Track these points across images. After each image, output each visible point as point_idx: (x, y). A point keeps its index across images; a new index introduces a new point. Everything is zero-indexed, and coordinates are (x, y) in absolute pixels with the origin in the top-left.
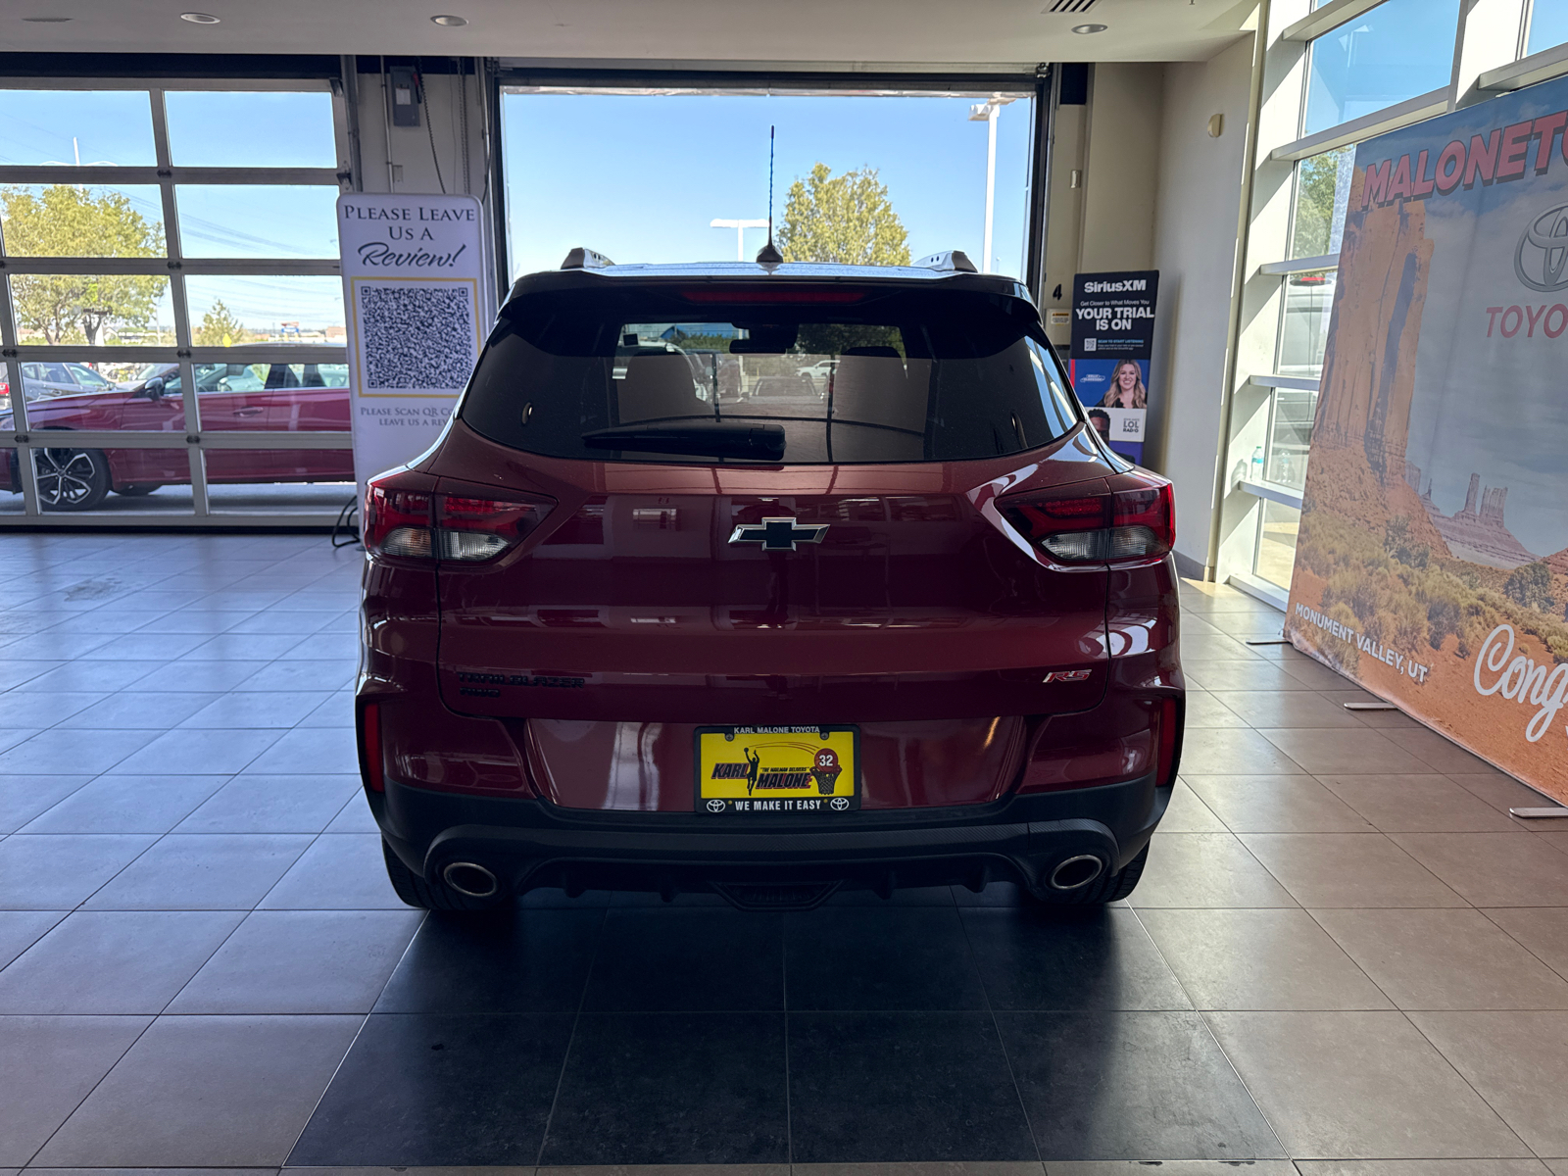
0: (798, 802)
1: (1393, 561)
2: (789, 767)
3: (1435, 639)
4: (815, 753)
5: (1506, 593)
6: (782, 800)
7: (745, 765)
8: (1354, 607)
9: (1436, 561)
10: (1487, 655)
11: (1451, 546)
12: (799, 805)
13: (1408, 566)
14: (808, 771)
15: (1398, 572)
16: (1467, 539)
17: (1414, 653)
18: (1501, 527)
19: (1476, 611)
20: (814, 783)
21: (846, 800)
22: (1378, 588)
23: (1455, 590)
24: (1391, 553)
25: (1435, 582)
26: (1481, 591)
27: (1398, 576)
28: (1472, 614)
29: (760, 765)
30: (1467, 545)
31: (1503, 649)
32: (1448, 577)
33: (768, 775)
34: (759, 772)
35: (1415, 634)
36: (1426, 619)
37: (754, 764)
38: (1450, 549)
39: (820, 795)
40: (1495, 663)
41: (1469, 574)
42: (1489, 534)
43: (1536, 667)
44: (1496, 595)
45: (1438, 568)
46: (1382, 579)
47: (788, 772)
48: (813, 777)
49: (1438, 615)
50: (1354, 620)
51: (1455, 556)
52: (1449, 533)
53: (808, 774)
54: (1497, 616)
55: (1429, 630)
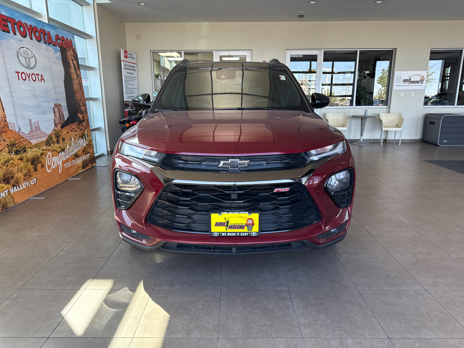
1: (14, 156)
3: (35, 168)
5: (47, 145)
8: (4, 182)
9: (28, 148)
10: (48, 163)
11: (31, 141)
13: (21, 155)
15: (18, 158)
16: (34, 137)
17: (31, 177)
18: (40, 131)
19: (42, 154)
22: (12, 168)
23: (36, 152)
24: (13, 154)
25: (30, 154)
26: (42, 148)
27: (18, 160)
28: (42, 155)
30: (35, 139)
31: (50, 158)
32: (33, 150)
35: (29, 172)
36: (31, 166)
38: (31, 142)
40: (49, 163)
41: (38, 146)
42: (38, 133)
43: (56, 157)
44: (45, 147)
45: (30, 149)
46: (12, 164)
49: (34, 162)
50: (6, 186)
51: (33, 143)
52: (29, 138)
54: (47, 152)
55: (33, 168)
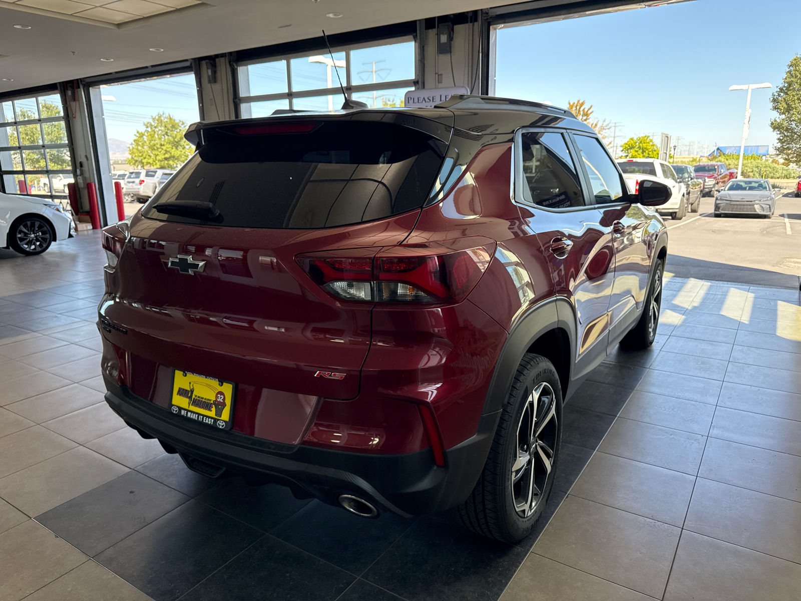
0: (205, 418)
2: (204, 397)
4: (216, 392)
6: (199, 414)
7: (189, 391)
12: (204, 419)
14: (212, 402)
20: (214, 409)
21: (224, 423)
29: (194, 393)
33: (196, 399)
34: (193, 396)
37: (192, 391)
39: (215, 417)
47: (204, 400)
48: (214, 406)
53: (211, 404)
